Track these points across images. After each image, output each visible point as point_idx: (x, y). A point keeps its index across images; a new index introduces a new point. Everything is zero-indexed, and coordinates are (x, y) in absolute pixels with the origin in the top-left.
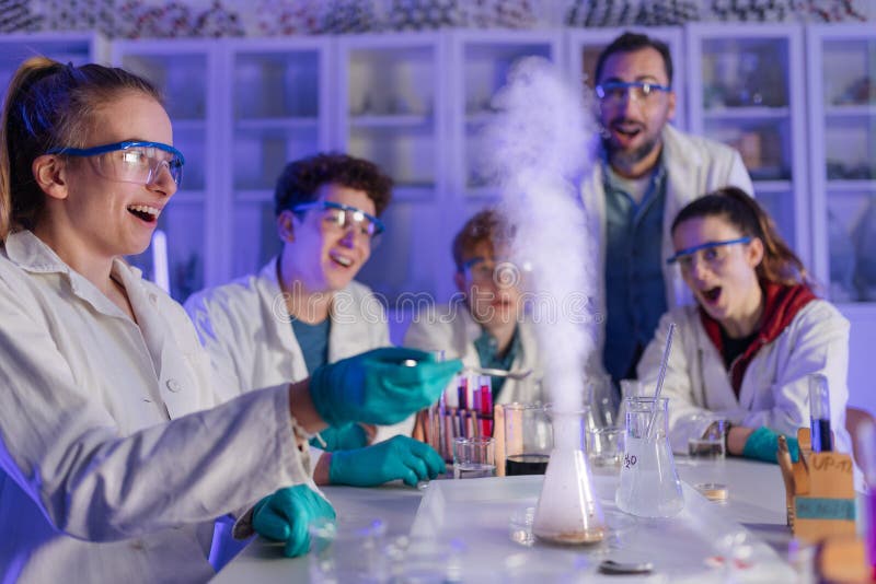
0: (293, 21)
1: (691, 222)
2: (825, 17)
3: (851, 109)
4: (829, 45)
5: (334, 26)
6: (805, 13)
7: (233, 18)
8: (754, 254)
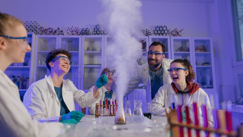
0: (74, 33)
1: (175, 63)
2: (174, 36)
3: (179, 52)
4: (175, 40)
5: (82, 34)
6: (170, 34)
7: (62, 31)
8: (186, 73)
